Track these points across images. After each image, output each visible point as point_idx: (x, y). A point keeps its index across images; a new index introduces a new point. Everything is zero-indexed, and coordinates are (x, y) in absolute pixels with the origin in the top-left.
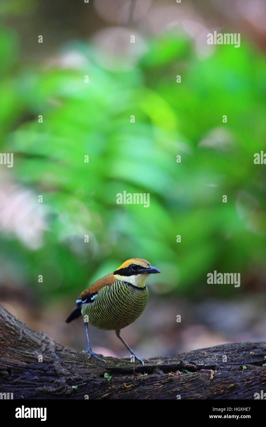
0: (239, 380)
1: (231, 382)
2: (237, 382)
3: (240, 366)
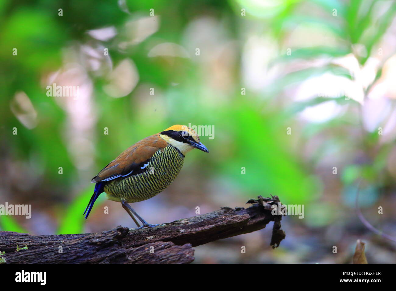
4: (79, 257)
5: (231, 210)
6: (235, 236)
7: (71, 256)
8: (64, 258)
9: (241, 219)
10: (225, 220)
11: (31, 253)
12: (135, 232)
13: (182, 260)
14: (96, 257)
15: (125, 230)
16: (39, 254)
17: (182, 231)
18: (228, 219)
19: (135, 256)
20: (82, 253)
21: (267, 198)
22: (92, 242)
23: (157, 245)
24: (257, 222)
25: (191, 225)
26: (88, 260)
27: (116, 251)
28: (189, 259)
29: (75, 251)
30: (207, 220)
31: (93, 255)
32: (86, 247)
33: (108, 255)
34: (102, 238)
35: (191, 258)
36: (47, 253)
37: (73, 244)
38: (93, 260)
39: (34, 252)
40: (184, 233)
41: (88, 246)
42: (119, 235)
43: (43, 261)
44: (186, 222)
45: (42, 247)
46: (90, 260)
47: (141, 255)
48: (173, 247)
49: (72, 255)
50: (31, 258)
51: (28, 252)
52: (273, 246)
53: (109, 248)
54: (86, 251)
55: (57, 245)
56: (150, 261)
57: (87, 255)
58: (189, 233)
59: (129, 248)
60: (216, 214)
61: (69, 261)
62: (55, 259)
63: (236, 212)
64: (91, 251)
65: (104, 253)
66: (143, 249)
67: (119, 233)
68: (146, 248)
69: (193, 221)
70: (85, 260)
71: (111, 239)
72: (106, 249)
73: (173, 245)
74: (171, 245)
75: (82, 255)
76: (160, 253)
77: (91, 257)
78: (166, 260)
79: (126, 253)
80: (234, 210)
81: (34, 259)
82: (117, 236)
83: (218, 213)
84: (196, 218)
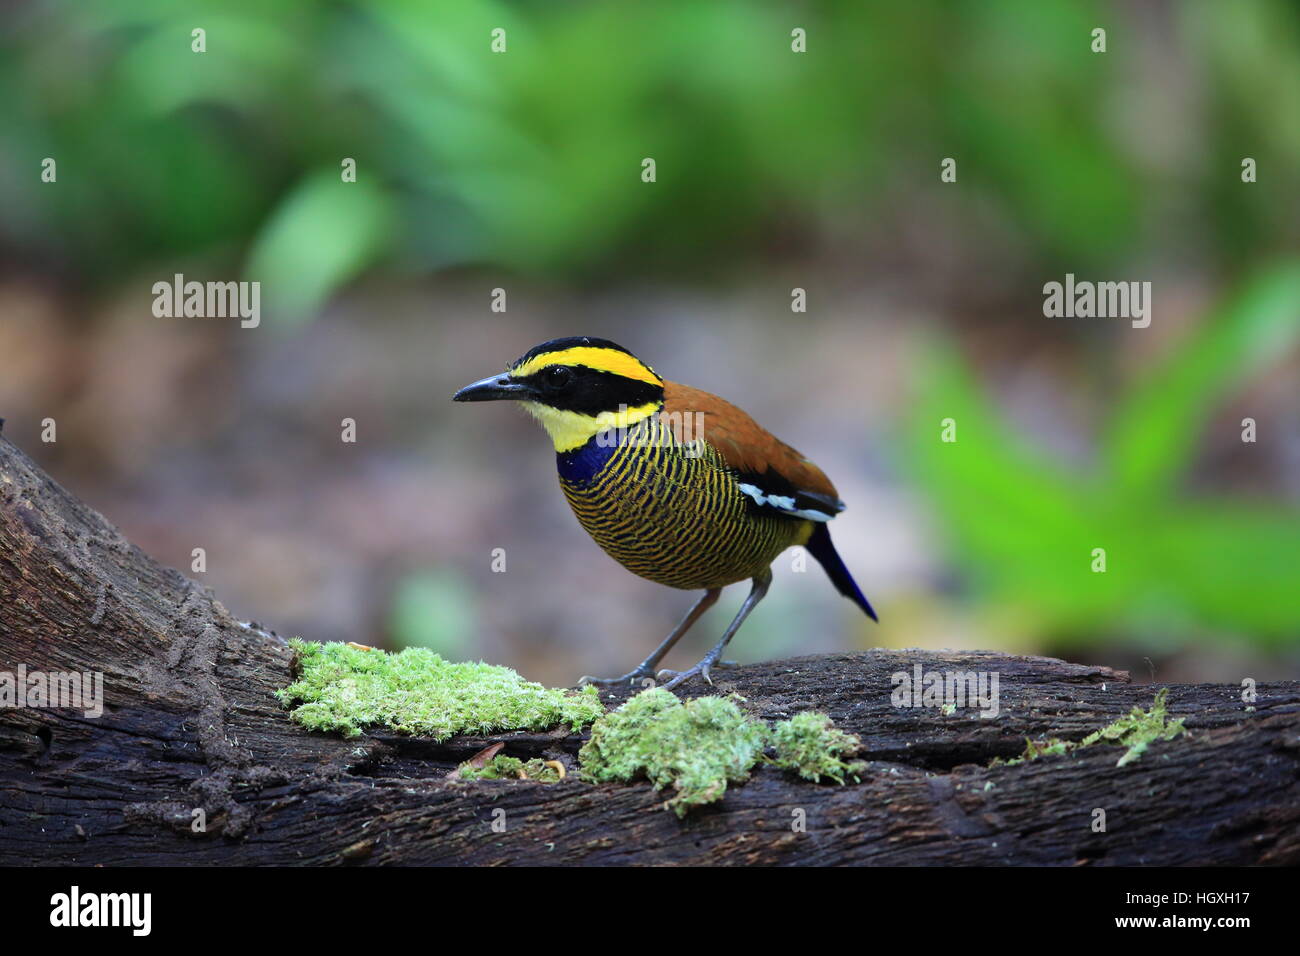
0: (815, 822)
1: (787, 824)
2: (806, 826)
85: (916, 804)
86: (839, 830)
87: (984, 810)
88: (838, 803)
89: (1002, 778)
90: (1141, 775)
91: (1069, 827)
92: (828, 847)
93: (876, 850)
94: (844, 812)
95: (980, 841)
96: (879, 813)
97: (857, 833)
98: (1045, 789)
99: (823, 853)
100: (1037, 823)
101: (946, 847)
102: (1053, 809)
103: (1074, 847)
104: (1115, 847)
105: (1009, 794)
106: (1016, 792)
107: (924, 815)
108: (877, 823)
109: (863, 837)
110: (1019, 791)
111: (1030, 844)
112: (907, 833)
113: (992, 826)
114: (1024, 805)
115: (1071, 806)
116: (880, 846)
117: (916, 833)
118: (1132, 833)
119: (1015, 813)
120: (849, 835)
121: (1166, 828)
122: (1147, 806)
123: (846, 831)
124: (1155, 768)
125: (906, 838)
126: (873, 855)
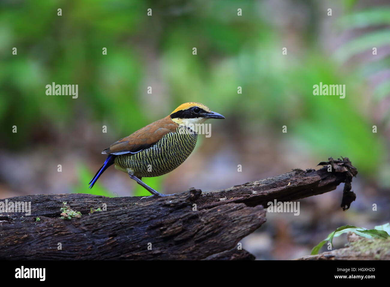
0: (32, 232)
1: (25, 232)
2: (31, 233)
3: (34, 218)
4: (152, 219)
5: (302, 172)
6: (307, 197)
7: (145, 218)
8: (138, 219)
9: (312, 180)
10: (296, 181)
11: (105, 214)
12: (208, 194)
13: (253, 221)
14: (169, 218)
15: (198, 192)
16: (113, 216)
17: (254, 192)
18: (299, 181)
19: (208, 217)
20: (155, 215)
21: (337, 160)
22: (165, 204)
23: (229, 207)
24: (327, 184)
25: (263, 187)
26: (162, 222)
27: (189, 213)
28: (261, 221)
29: (149, 213)
30: (278, 182)
31: (166, 217)
32: (159, 208)
33: (181, 217)
34: (175, 199)
35: (263, 219)
36: (121, 215)
37: (146, 206)
38: (166, 221)
39: (109, 214)
40: (256, 194)
41: (161, 208)
42: (192, 196)
43: (117, 223)
44: (258, 183)
45: (116, 209)
46: (163, 222)
47: (213, 216)
48: (245, 208)
49: (146, 216)
50: (105, 220)
51: (102, 213)
52: (343, 207)
53: (182, 209)
54: (160, 212)
55: (131, 207)
56: (223, 222)
57: (161, 216)
58: (261, 195)
59: (202, 209)
60: (287, 176)
61: (142, 223)
62: (129, 220)
63: (307, 173)
64: (164, 213)
65: (177, 215)
66: (216, 210)
67: (192, 194)
68: (219, 210)
69: (264, 183)
70: (159, 221)
71: (184, 201)
72: (179, 210)
73: (245, 207)
74: (243, 206)
75: (155, 216)
76: (232, 214)
77: (165, 219)
78: (238, 221)
79: (198, 214)
80: (305, 171)
81: (108, 220)
82: (190, 198)
83: (290, 175)
84: (268, 180)
85: (61, 225)
86: (39, 233)
87: (81, 226)
88: (38, 226)
89: (85, 218)
90: (125, 215)
91: (106, 229)
92: (37, 238)
93: (51, 238)
94: (41, 229)
95: (81, 234)
96: (50, 228)
97: (45, 234)
98: (98, 220)
99: (36, 240)
100: (97, 228)
101: (71, 236)
102: (101, 224)
103: (108, 234)
104: (120, 234)
105: (87, 221)
106: (89, 221)
107: (64, 228)
108: (51, 231)
109: (47, 235)
110: (90, 220)
111: (95, 234)
112: (59, 233)
113: (84, 230)
114: (92, 224)
115: (106, 223)
116: (52, 237)
117: (62, 233)
118: (124, 230)
119: (90, 226)
120: (43, 234)
121: (134, 228)
122: (128, 222)
123: (42, 233)
124: (128, 213)
125: (59, 234)
126: (50, 239)
